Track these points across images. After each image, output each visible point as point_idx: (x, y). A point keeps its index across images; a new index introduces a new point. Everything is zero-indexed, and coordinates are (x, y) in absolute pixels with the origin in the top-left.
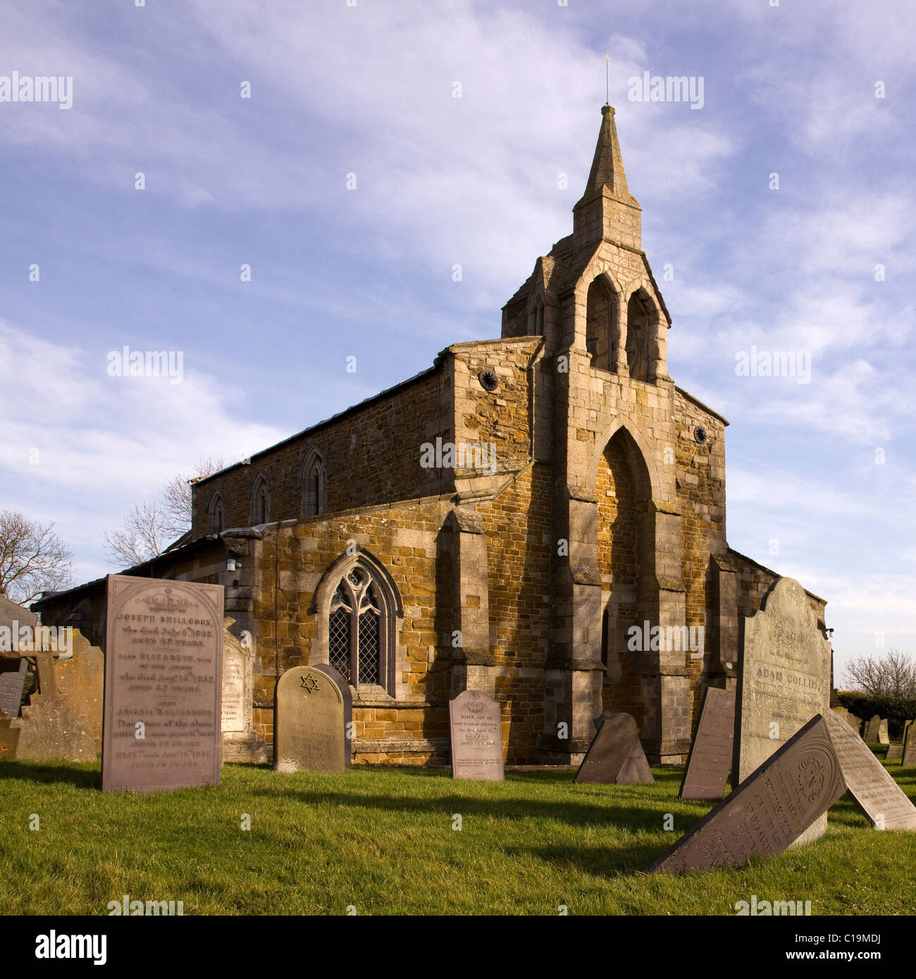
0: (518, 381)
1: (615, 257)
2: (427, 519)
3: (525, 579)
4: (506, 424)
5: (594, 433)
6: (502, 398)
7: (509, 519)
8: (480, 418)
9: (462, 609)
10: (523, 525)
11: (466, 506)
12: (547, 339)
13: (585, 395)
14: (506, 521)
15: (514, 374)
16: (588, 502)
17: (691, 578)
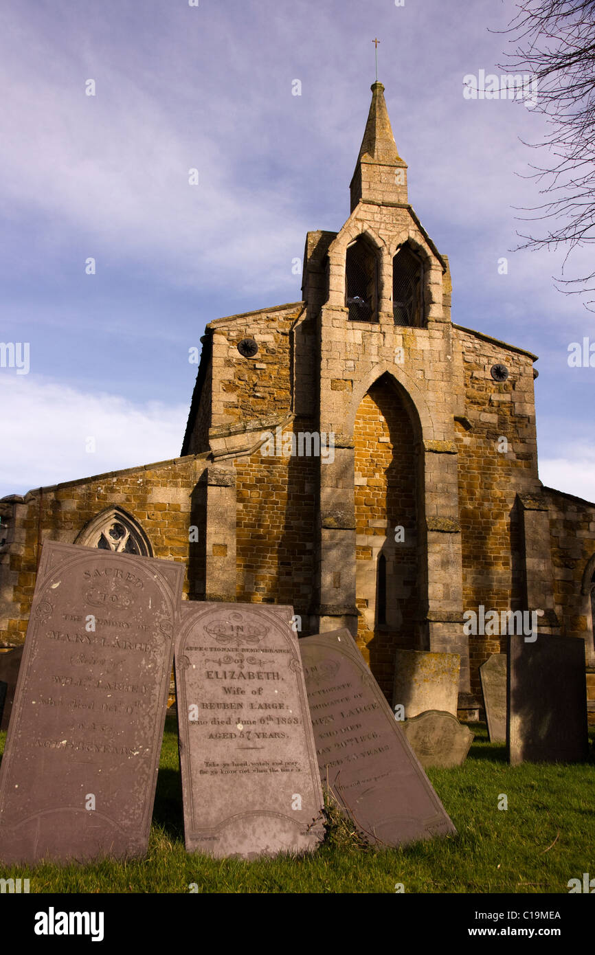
0: (280, 345)
1: (376, 215)
2: (183, 477)
3: (286, 527)
4: (266, 385)
5: (352, 381)
6: (261, 362)
7: (268, 471)
8: (237, 382)
9: (207, 557)
10: (284, 476)
11: (222, 463)
12: (309, 302)
13: (340, 347)
14: (266, 473)
15: (275, 339)
16: (343, 448)
17: (491, 519)
